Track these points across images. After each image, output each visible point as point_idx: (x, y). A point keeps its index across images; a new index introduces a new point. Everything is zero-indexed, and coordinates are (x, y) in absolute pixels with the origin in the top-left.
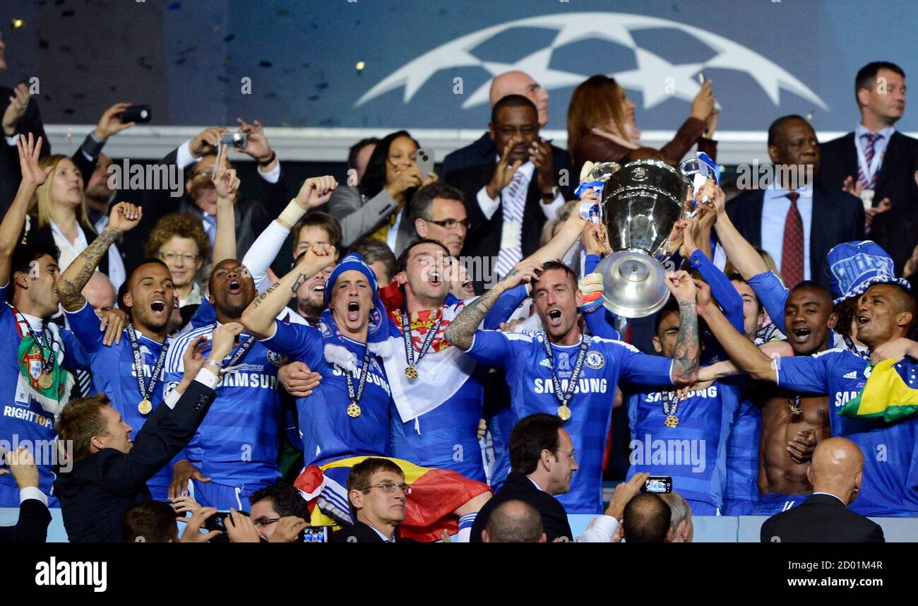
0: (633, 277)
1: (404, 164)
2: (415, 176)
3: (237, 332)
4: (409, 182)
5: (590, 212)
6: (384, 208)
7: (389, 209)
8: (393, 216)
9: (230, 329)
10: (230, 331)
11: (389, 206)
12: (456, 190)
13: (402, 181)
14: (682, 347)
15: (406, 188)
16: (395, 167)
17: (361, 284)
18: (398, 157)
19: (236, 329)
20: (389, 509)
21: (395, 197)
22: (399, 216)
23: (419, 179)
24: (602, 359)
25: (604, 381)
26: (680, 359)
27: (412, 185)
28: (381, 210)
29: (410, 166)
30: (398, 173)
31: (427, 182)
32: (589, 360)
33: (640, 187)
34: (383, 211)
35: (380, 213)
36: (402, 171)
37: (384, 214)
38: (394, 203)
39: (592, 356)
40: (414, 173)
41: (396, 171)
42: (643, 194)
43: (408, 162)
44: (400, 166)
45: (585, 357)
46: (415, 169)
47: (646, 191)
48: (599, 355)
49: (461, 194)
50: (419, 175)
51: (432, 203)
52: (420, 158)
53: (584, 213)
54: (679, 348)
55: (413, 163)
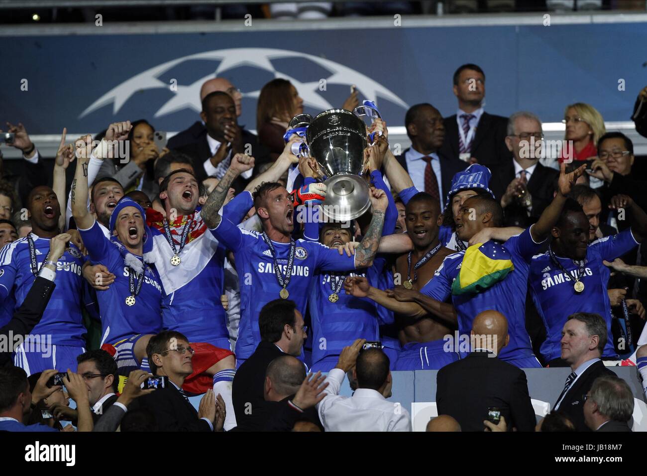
0: (343, 192)
1: (145, 143)
2: (153, 151)
3: (67, 240)
4: (149, 155)
5: (300, 149)
6: (132, 173)
7: (136, 174)
8: (137, 180)
9: (62, 238)
10: (61, 240)
11: (136, 172)
12: (186, 156)
13: (144, 154)
14: (369, 241)
15: (147, 159)
16: (138, 145)
17: (137, 214)
18: (140, 137)
19: (66, 238)
20: (182, 365)
21: (139, 165)
22: (142, 180)
23: (156, 153)
24: (305, 252)
25: (306, 268)
26: (365, 249)
27: (151, 157)
28: (130, 175)
29: (148, 144)
30: (141, 149)
31: (162, 154)
32: (297, 253)
33: (337, 129)
34: (132, 176)
35: (130, 178)
36: (144, 147)
37: (133, 178)
38: (139, 170)
39: (299, 250)
40: (153, 148)
41: (139, 148)
42: (340, 134)
43: (147, 141)
44: (141, 144)
45: (295, 252)
46: (153, 145)
47: (342, 131)
48: (304, 250)
49: (190, 159)
50: (156, 150)
51: (170, 166)
52: (156, 138)
53: (295, 150)
54: (367, 241)
55: (150, 142)
